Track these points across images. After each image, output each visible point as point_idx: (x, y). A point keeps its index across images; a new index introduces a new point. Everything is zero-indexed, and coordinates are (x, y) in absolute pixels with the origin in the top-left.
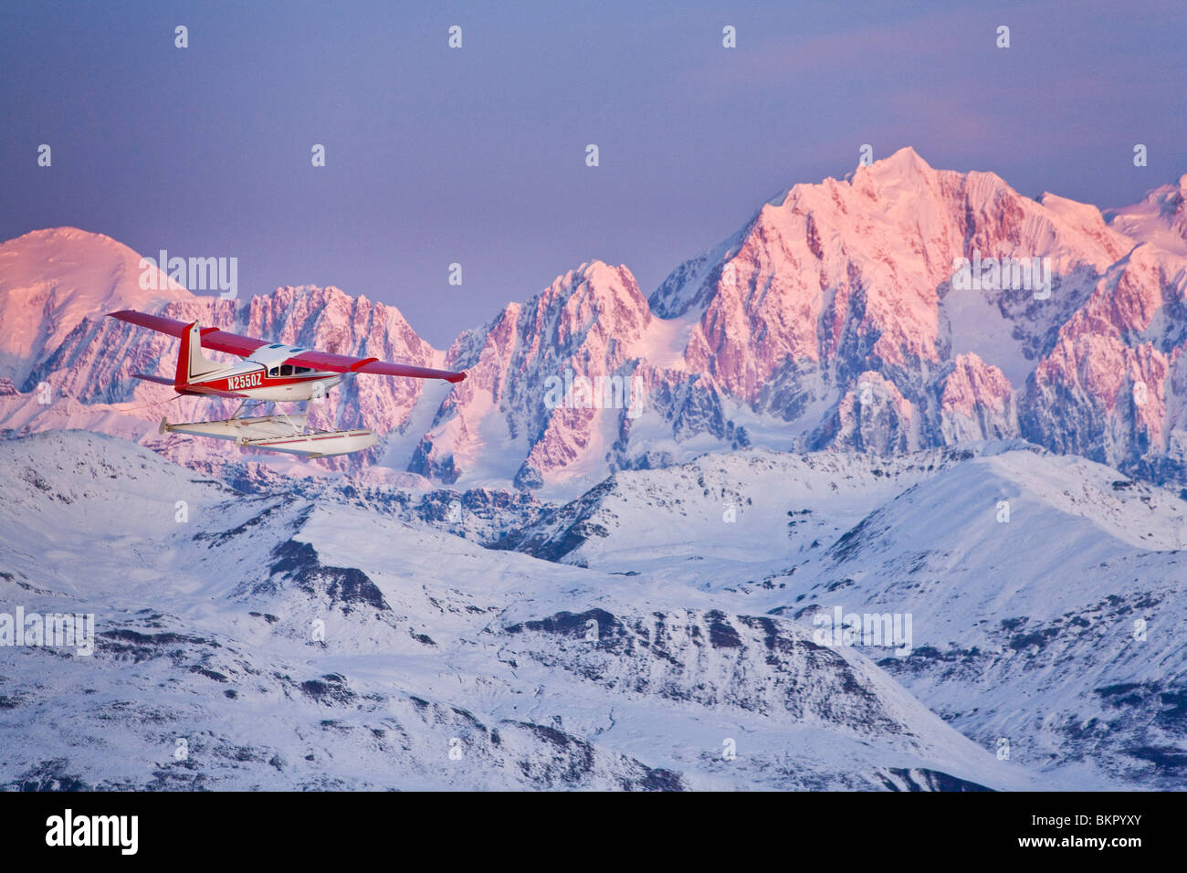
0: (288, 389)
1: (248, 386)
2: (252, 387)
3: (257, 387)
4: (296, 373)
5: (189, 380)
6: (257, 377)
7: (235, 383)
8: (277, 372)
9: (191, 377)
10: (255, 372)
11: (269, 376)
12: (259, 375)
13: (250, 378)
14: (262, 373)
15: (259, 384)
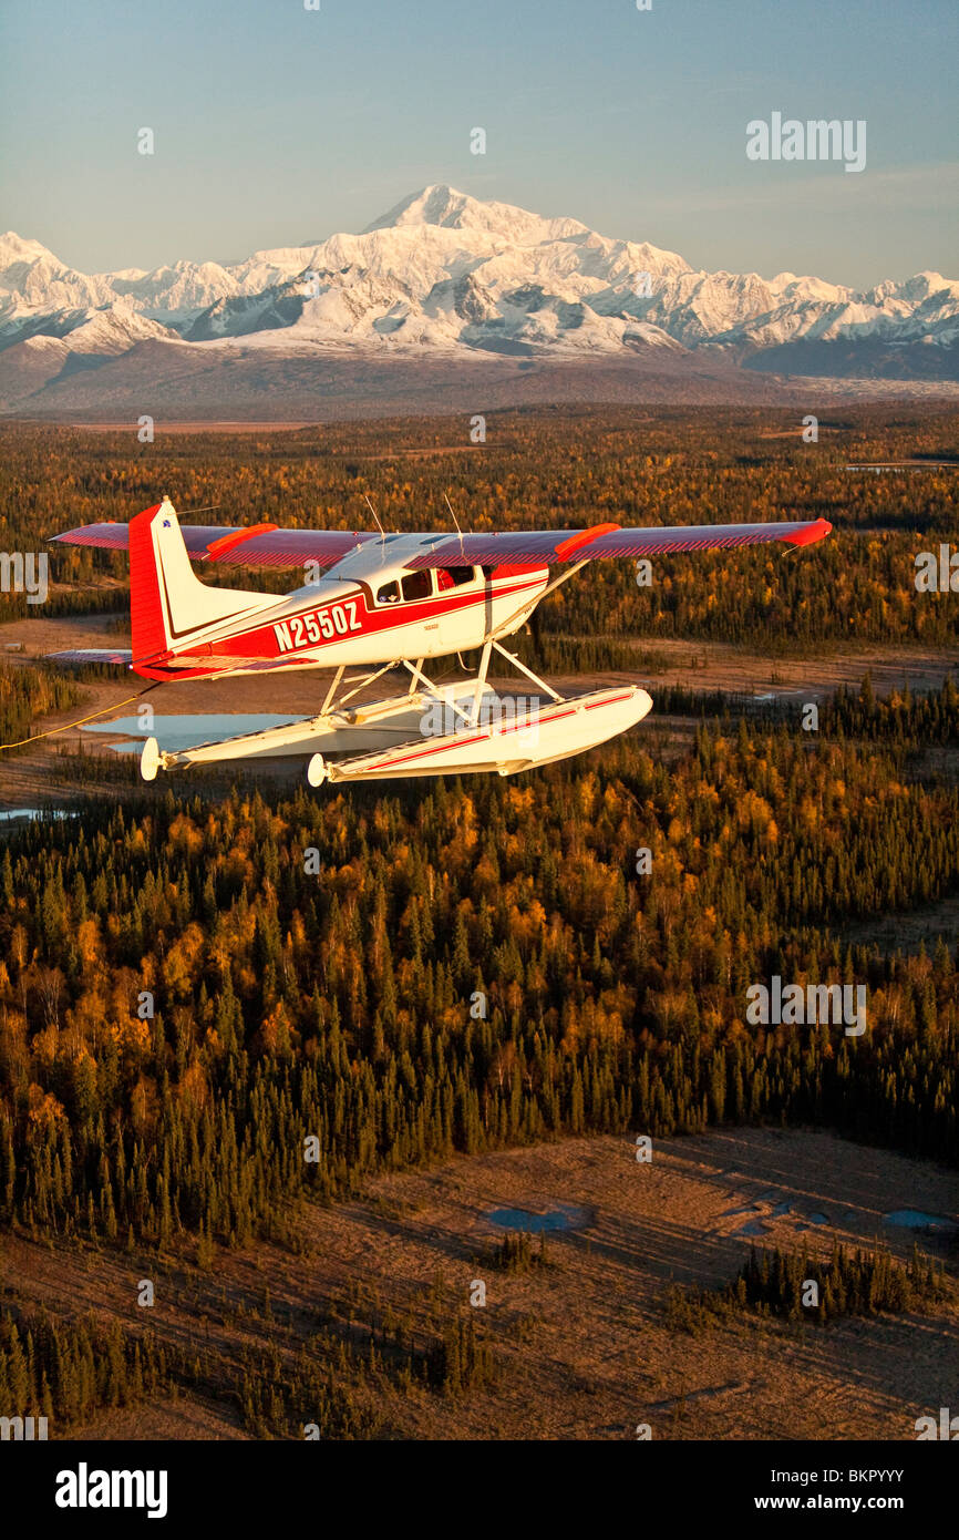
0: (427, 628)
1: (328, 635)
2: (338, 637)
3: (351, 634)
4: (441, 589)
5: (171, 644)
6: (348, 613)
7: (293, 634)
8: (396, 593)
9: (175, 636)
10: (341, 601)
11: (377, 604)
12: (353, 606)
13: (330, 616)
14: (359, 601)
15: (355, 626)
